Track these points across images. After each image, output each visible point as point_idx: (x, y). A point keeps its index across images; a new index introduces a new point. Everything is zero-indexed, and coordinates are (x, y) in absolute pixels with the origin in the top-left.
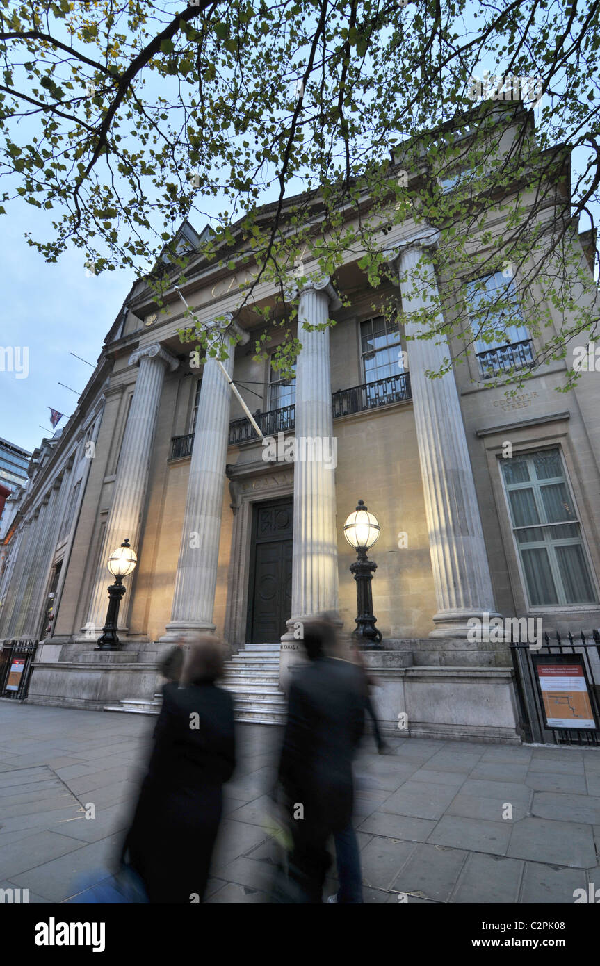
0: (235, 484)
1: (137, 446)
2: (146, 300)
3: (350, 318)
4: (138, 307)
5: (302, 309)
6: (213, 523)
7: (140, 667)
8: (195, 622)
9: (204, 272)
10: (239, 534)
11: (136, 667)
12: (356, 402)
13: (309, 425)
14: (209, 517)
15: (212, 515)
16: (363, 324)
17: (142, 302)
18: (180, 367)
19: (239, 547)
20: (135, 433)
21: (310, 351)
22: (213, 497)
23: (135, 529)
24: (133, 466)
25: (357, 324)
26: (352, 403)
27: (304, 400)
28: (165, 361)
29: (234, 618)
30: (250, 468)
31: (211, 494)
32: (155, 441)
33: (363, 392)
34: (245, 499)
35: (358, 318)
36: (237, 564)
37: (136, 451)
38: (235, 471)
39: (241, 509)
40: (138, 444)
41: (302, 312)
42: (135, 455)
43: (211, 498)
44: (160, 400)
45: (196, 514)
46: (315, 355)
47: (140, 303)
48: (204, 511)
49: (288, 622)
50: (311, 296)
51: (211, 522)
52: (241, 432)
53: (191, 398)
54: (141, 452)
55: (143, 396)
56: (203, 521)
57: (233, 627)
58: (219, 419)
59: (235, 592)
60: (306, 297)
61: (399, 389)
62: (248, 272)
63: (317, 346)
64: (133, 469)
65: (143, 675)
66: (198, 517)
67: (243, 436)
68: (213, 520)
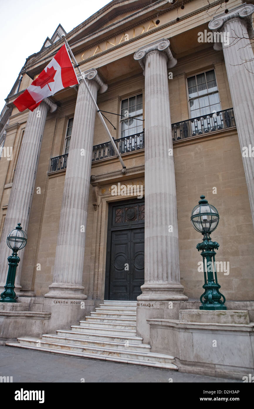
0: (96, 189)
1: (27, 162)
2: (36, 64)
3: (181, 75)
4: (30, 69)
5: (149, 64)
6: (82, 215)
7: (31, 315)
8: (70, 284)
9: (77, 43)
10: (99, 224)
11: (29, 315)
12: (187, 131)
13: (157, 143)
14: (79, 210)
15: (81, 209)
16: (189, 80)
17: (33, 66)
18: (57, 110)
19: (99, 232)
20: (27, 152)
21: (156, 92)
22: (82, 195)
23: (26, 218)
24: (25, 174)
25: (185, 79)
26: (184, 132)
27: (152, 125)
28: (47, 104)
29: (96, 282)
30: (107, 177)
31: (81, 194)
32: (39, 159)
33: (193, 124)
34: (103, 199)
35: (186, 75)
36: (98, 245)
37: (27, 165)
38: (97, 179)
39: (100, 207)
40: (28, 160)
41: (149, 66)
42: (26, 167)
43: (81, 196)
44: (44, 132)
45: (70, 208)
46: (159, 94)
47: (32, 66)
48: (76, 206)
49: (142, 287)
50: (155, 55)
51: (81, 214)
52: (100, 152)
53: (64, 131)
54: (30, 165)
55: (32, 127)
56: (75, 213)
57: (95, 288)
58: (86, 141)
59: (97, 264)
60: (151, 56)
61: (219, 123)
62: (108, 42)
63: (160, 88)
64: (25, 177)
65: (34, 321)
66: (72, 209)
67: (102, 156)
68: (82, 213)
